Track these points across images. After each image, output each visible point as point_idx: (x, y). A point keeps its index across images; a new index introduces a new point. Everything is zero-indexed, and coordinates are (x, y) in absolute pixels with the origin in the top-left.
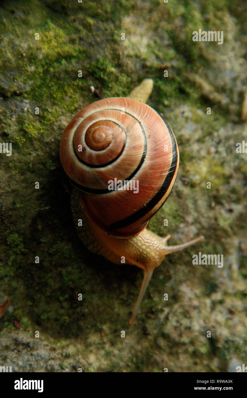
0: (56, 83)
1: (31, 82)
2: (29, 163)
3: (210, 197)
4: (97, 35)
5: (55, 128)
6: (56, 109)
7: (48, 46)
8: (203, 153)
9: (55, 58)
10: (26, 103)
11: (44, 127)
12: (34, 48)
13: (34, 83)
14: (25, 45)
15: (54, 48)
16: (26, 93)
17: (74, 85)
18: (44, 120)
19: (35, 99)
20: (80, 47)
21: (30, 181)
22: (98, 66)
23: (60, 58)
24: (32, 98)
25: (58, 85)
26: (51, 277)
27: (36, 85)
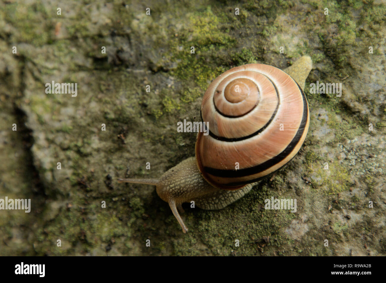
0: (201, 66)
1: (178, 61)
2: (161, 136)
3: (329, 200)
4: (248, 28)
5: (192, 107)
6: (196, 90)
7: (200, 30)
8: (331, 157)
9: (205, 42)
10: (171, 80)
11: (182, 105)
12: (186, 30)
13: (181, 63)
14: (179, 26)
15: (205, 33)
16: (173, 70)
17: (217, 70)
18: (183, 99)
19: (180, 78)
20: (230, 36)
21: (159, 152)
22: (241, 56)
23: (209, 44)
24: (178, 76)
25: (203, 68)
26: (164, 245)
27: (183, 65)
